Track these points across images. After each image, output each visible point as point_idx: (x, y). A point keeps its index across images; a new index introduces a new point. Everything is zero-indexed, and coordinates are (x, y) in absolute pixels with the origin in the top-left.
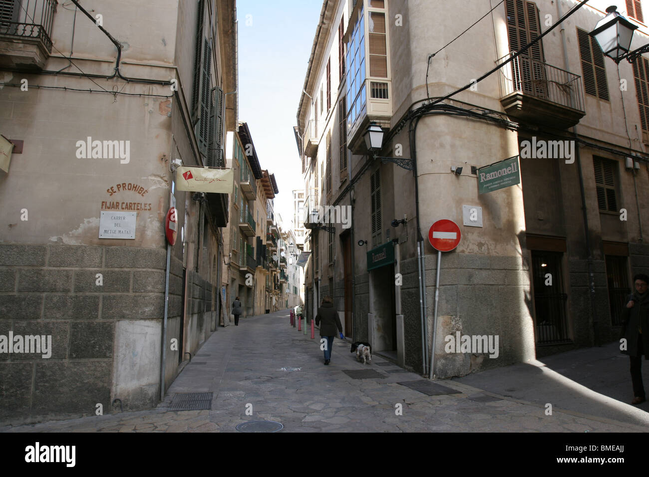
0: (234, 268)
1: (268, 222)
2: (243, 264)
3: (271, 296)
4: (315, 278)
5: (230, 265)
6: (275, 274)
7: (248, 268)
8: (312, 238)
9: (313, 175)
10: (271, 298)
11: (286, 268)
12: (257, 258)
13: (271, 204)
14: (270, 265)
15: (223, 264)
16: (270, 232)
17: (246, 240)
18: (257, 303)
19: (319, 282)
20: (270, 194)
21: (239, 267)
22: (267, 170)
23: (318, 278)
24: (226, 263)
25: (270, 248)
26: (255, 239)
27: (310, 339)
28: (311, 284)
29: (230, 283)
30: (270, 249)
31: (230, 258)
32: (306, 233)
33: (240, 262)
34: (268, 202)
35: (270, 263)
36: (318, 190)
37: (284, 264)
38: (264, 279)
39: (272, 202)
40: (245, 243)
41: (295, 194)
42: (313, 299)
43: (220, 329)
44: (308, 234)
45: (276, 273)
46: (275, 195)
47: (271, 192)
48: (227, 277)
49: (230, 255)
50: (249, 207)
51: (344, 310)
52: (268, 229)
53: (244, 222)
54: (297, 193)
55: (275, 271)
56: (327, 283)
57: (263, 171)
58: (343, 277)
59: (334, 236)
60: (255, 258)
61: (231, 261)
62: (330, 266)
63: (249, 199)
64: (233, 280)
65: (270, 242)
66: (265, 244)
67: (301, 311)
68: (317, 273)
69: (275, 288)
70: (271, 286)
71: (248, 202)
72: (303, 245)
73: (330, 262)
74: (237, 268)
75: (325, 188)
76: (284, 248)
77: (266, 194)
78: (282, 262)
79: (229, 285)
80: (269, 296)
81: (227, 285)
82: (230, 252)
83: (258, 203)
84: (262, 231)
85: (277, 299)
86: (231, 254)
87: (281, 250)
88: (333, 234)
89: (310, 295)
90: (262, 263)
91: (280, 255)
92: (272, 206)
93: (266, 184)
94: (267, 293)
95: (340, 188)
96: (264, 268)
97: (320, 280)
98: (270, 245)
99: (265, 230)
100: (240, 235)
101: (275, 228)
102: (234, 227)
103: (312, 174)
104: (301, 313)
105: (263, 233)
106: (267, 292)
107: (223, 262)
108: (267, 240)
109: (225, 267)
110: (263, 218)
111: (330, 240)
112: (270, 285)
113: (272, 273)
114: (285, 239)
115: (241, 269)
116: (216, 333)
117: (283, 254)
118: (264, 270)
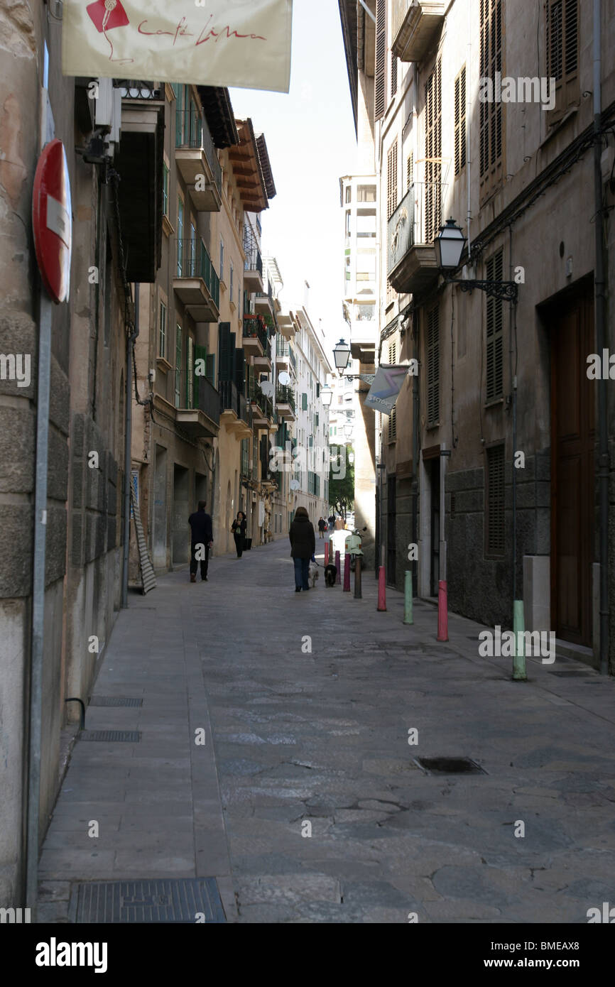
0: (161, 413)
1: (247, 281)
2: (185, 402)
3: (254, 500)
4: (424, 447)
5: (152, 407)
6: (264, 436)
7: (201, 415)
8: (415, 324)
9: (419, 122)
10: (254, 504)
11: (292, 419)
12: (221, 386)
13: (254, 227)
14: (255, 409)
15: (134, 402)
16: (253, 310)
17: (190, 333)
18: (219, 519)
19: (443, 459)
20: (256, 197)
21: (175, 411)
22: (249, 120)
23: (439, 446)
24: (142, 399)
25: (253, 361)
26: (213, 328)
27: (433, 642)
28: (409, 466)
29: (150, 459)
30: (252, 364)
31: (151, 384)
32: (388, 310)
33: (177, 397)
34: (246, 222)
35: (253, 402)
36: (438, 167)
37: (286, 407)
38: (236, 448)
39: (258, 222)
40: (191, 340)
41: (348, 188)
42: (415, 511)
43: (133, 599)
44: (395, 311)
45: (265, 432)
46: (269, 200)
47: (258, 190)
48: (143, 444)
49: (150, 375)
50: (197, 232)
51: (548, 552)
52: (247, 303)
53: (187, 277)
54: (354, 184)
55: (266, 427)
56: (478, 463)
57: (240, 122)
58: (545, 444)
59: (513, 310)
60: (216, 386)
61: (156, 394)
62: (493, 409)
63: (198, 208)
64: (160, 451)
65: (254, 342)
66: (241, 347)
67: (360, 547)
68: (433, 431)
69: (264, 477)
70: (254, 471)
71: (196, 217)
72: (372, 346)
73: (490, 395)
74: (170, 416)
75: (473, 155)
76: (286, 360)
77: (243, 196)
78: (283, 402)
79: (149, 466)
80: (249, 498)
81: (144, 466)
82: (150, 367)
83: (220, 222)
84: (232, 309)
85: (269, 508)
86: (153, 372)
87: (281, 367)
88: (506, 306)
89: (402, 499)
90: (234, 401)
91: (277, 381)
92: (256, 234)
93: (243, 164)
94: (244, 491)
95: (544, 147)
96: (239, 418)
97: (448, 454)
98: (254, 351)
99: (239, 305)
100: (177, 315)
101: (265, 301)
102: (160, 289)
103: (415, 118)
104: (358, 551)
105: (236, 312)
106: (243, 488)
107: (134, 394)
108: (245, 335)
109: (137, 411)
110: (234, 269)
111: (493, 323)
112: (251, 467)
113: (256, 433)
114: (289, 334)
115: (182, 418)
116: (124, 612)
117: (284, 378)
118: (239, 422)
